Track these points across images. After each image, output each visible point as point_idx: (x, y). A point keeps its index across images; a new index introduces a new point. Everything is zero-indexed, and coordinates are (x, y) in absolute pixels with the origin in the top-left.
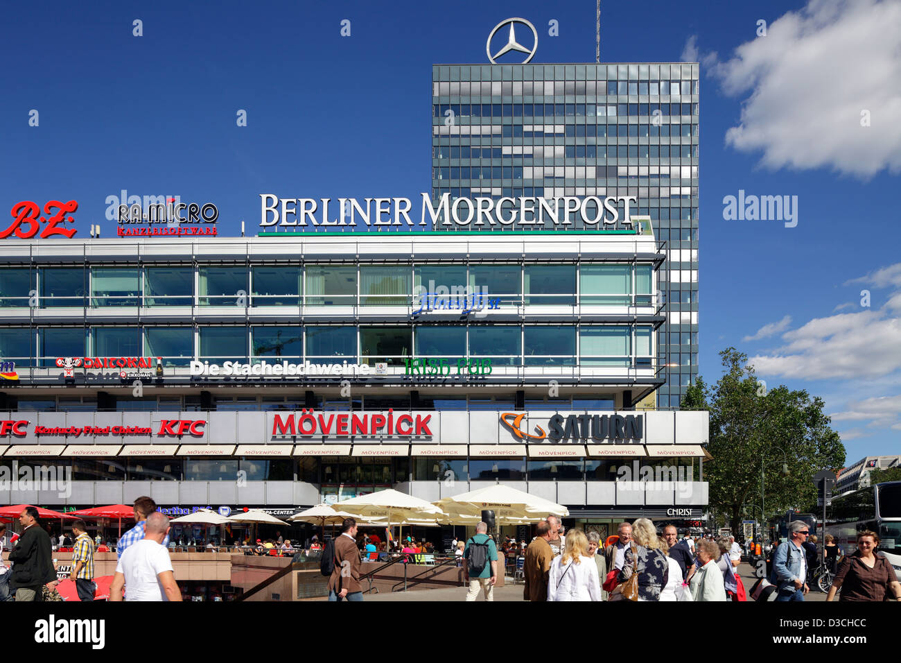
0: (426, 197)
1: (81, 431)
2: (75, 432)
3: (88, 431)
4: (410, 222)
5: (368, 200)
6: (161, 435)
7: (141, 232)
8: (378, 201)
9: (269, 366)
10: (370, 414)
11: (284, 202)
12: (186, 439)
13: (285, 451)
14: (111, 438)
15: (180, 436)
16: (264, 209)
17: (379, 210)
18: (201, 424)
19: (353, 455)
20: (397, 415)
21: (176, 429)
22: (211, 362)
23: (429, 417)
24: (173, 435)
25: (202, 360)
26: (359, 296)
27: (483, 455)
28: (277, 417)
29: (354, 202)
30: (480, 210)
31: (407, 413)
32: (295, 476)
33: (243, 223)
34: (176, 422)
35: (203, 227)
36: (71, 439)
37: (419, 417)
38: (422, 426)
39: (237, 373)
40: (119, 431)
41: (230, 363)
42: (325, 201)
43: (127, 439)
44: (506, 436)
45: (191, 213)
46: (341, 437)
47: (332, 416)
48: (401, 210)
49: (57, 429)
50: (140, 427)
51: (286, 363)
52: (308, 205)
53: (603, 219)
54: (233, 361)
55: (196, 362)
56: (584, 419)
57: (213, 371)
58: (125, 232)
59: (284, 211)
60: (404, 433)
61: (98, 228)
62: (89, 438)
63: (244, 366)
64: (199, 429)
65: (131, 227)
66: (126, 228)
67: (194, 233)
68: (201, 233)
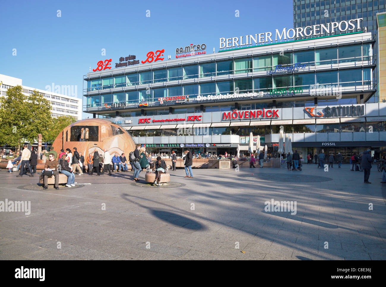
0: (277, 31)
1: (165, 121)
2: (163, 121)
3: (167, 121)
4: (271, 40)
5: (256, 35)
6: (188, 121)
7: (182, 56)
8: (260, 34)
9: (222, 95)
10: (256, 111)
11: (227, 39)
12: (196, 122)
13: (227, 124)
14: (173, 123)
15: (194, 121)
16: (221, 43)
17: (260, 38)
19: (250, 125)
20: (266, 110)
22: (204, 96)
23: (278, 110)
24: (192, 120)
25: (201, 95)
26: (253, 68)
27: (298, 124)
29: (251, 36)
30: (298, 32)
31: (270, 109)
32: (231, 133)
33: (214, 48)
34: (193, 117)
35: (201, 52)
36: (162, 123)
37: (274, 110)
38: (275, 113)
39: (212, 99)
40: (176, 120)
41: (210, 96)
42: (241, 37)
43: (178, 122)
45: (198, 48)
48: (268, 37)
49: (158, 120)
50: (182, 119)
51: (228, 94)
52: (235, 39)
53: (348, 29)
54: (211, 95)
55: (199, 96)
56: (339, 108)
57: (205, 98)
59: (227, 42)
60: (268, 117)
61: (170, 56)
62: (168, 123)
63: (214, 96)
64: (199, 118)
65: (179, 55)
66: (178, 55)
67: (199, 54)
68: (201, 54)
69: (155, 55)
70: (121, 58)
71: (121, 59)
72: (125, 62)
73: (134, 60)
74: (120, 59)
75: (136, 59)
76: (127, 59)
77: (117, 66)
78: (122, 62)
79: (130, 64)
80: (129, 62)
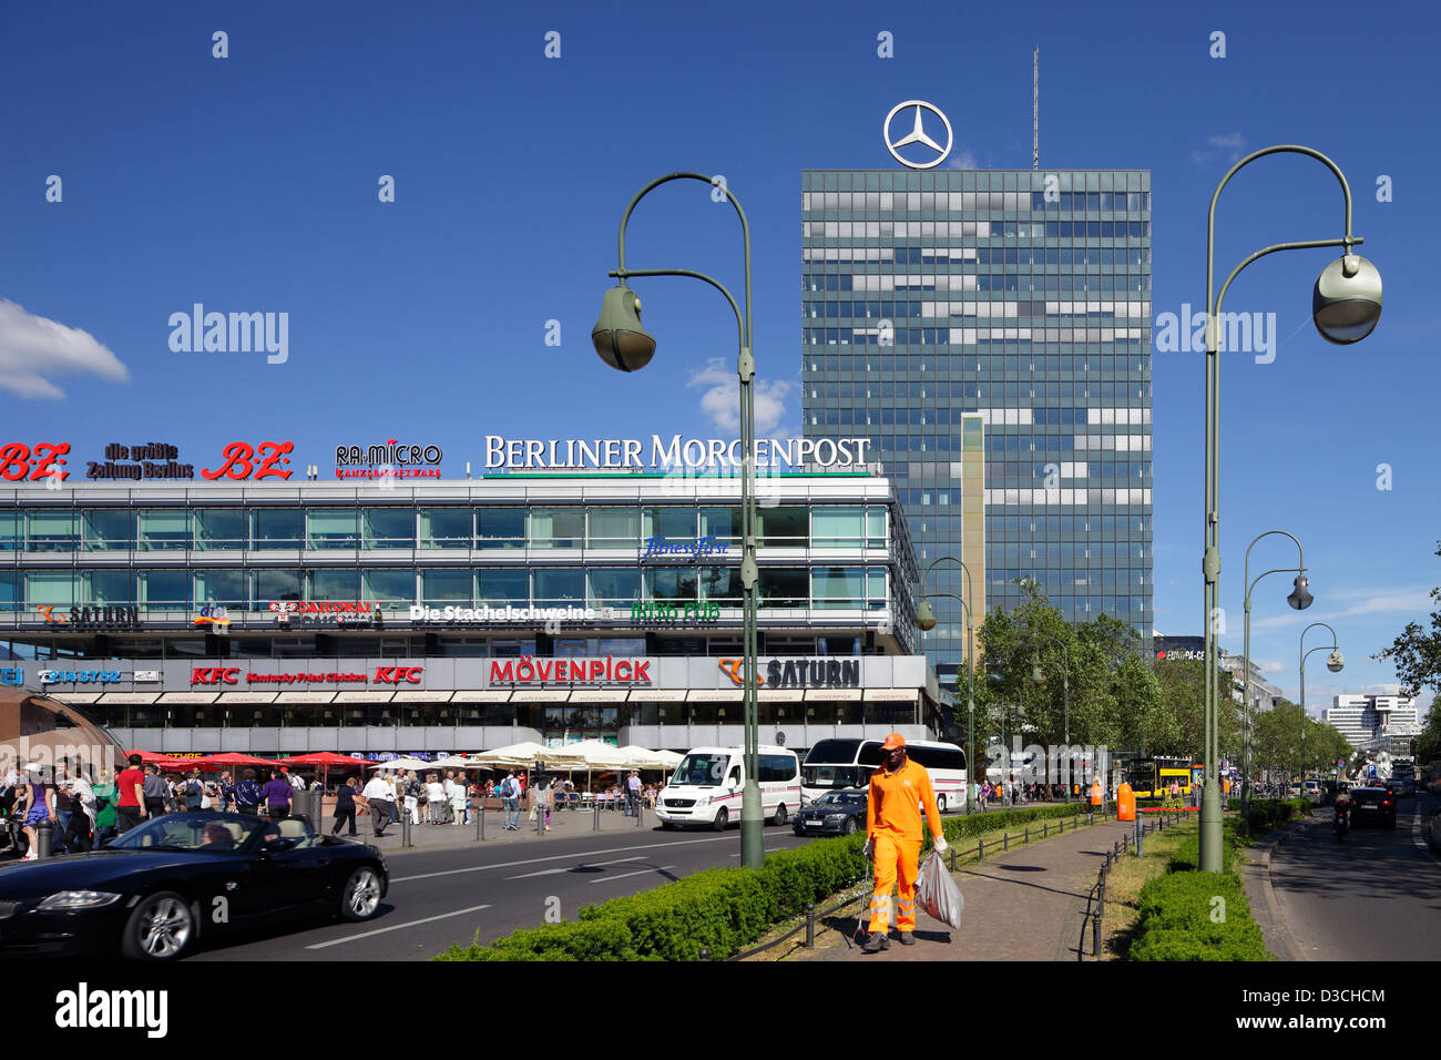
0: (656, 439)
1: (295, 678)
2: (288, 679)
3: (302, 678)
4: (640, 464)
5: (597, 442)
6: (377, 681)
7: (360, 473)
8: (608, 443)
9: (492, 611)
10: (589, 660)
11: (510, 443)
12: (403, 685)
13: (502, 697)
14: (325, 685)
15: (396, 683)
16: (489, 450)
17: (608, 452)
18: (418, 670)
19: (570, 701)
20: (616, 661)
21: (392, 676)
22: (432, 606)
23: (648, 662)
24: (389, 682)
25: (424, 604)
26: (587, 539)
27: (701, 700)
28: (495, 664)
29: (582, 444)
30: (712, 452)
31: (626, 659)
32: (515, 721)
33: (468, 464)
34: (392, 669)
35: (426, 468)
36: (284, 686)
37: (637, 663)
38: (641, 671)
39: (459, 617)
40: (334, 678)
41: (451, 608)
42: (553, 443)
43: (342, 685)
44: (726, 681)
45: (413, 454)
46: (560, 684)
47: (550, 663)
48: (631, 452)
49: (270, 676)
50: (355, 674)
51: (509, 607)
52: (534, 447)
53: (836, 462)
54: (455, 605)
55: (418, 607)
56: (803, 665)
57: (434, 615)
58: (344, 473)
59: (510, 453)
60: (622, 679)
61: (315, 468)
62: (303, 685)
63: (466, 610)
64: (415, 676)
65: (351, 468)
66: (345, 469)
67: (416, 475)
68: (424, 475)
69: (257, 455)
70: (113, 445)
71: (114, 451)
72: (130, 462)
73: (171, 460)
74: (108, 450)
75: (181, 460)
76: (139, 453)
77: (96, 472)
78: (119, 462)
79: (152, 472)
80: (147, 465)
